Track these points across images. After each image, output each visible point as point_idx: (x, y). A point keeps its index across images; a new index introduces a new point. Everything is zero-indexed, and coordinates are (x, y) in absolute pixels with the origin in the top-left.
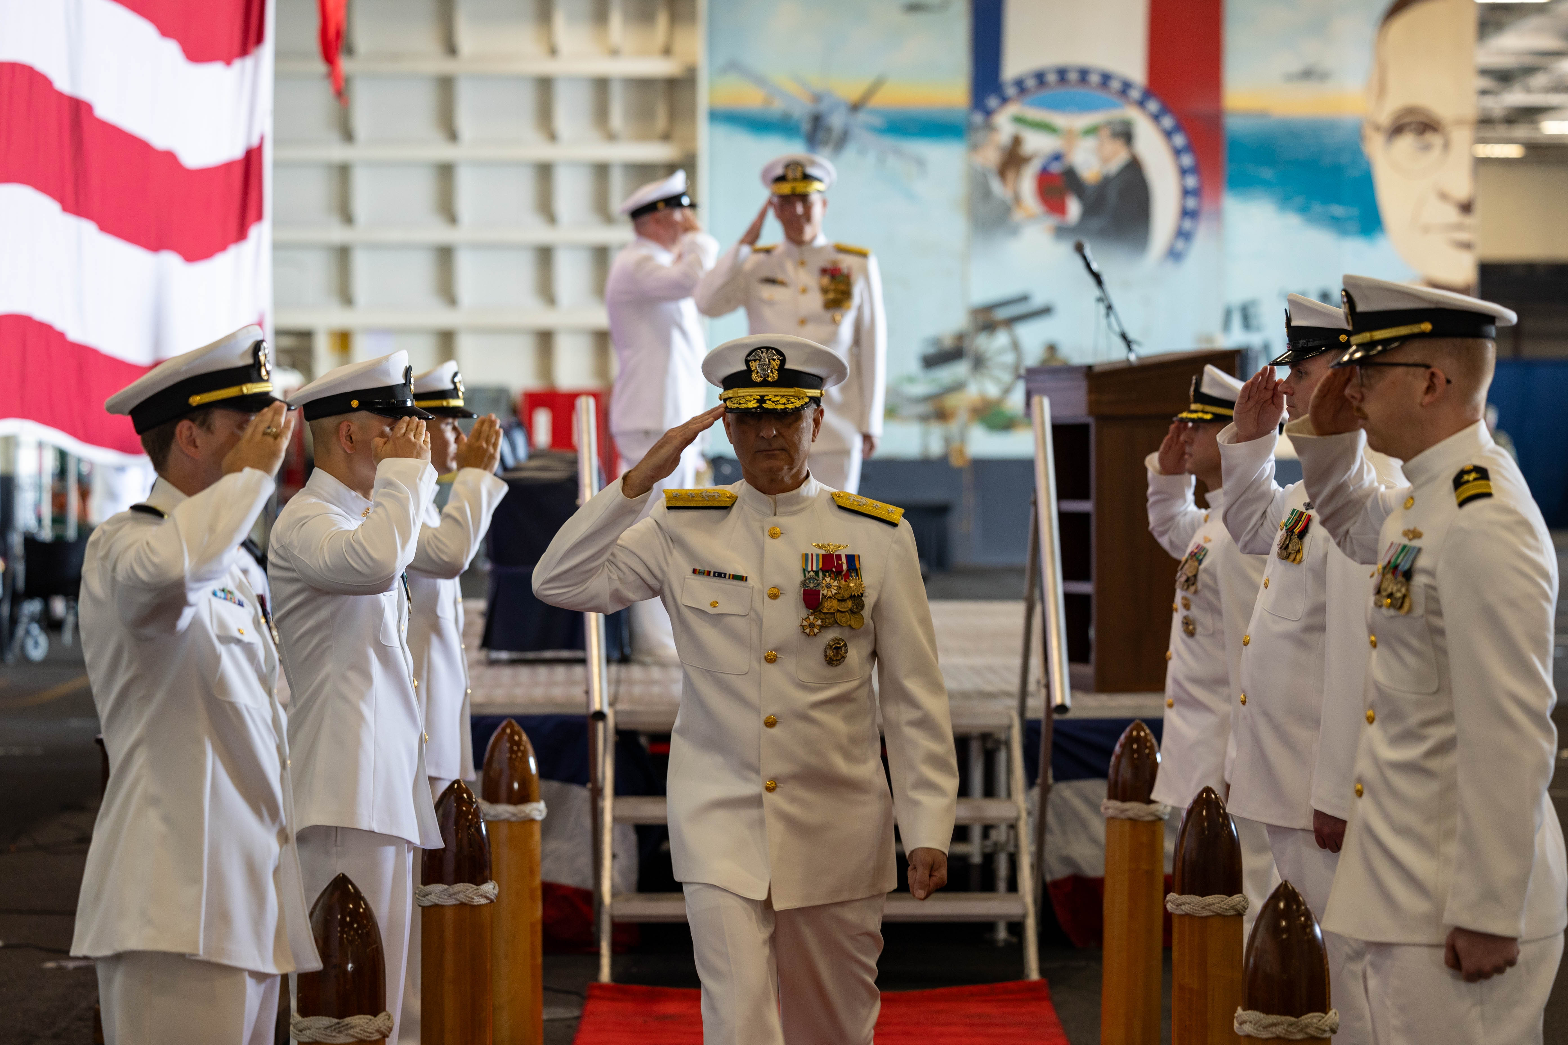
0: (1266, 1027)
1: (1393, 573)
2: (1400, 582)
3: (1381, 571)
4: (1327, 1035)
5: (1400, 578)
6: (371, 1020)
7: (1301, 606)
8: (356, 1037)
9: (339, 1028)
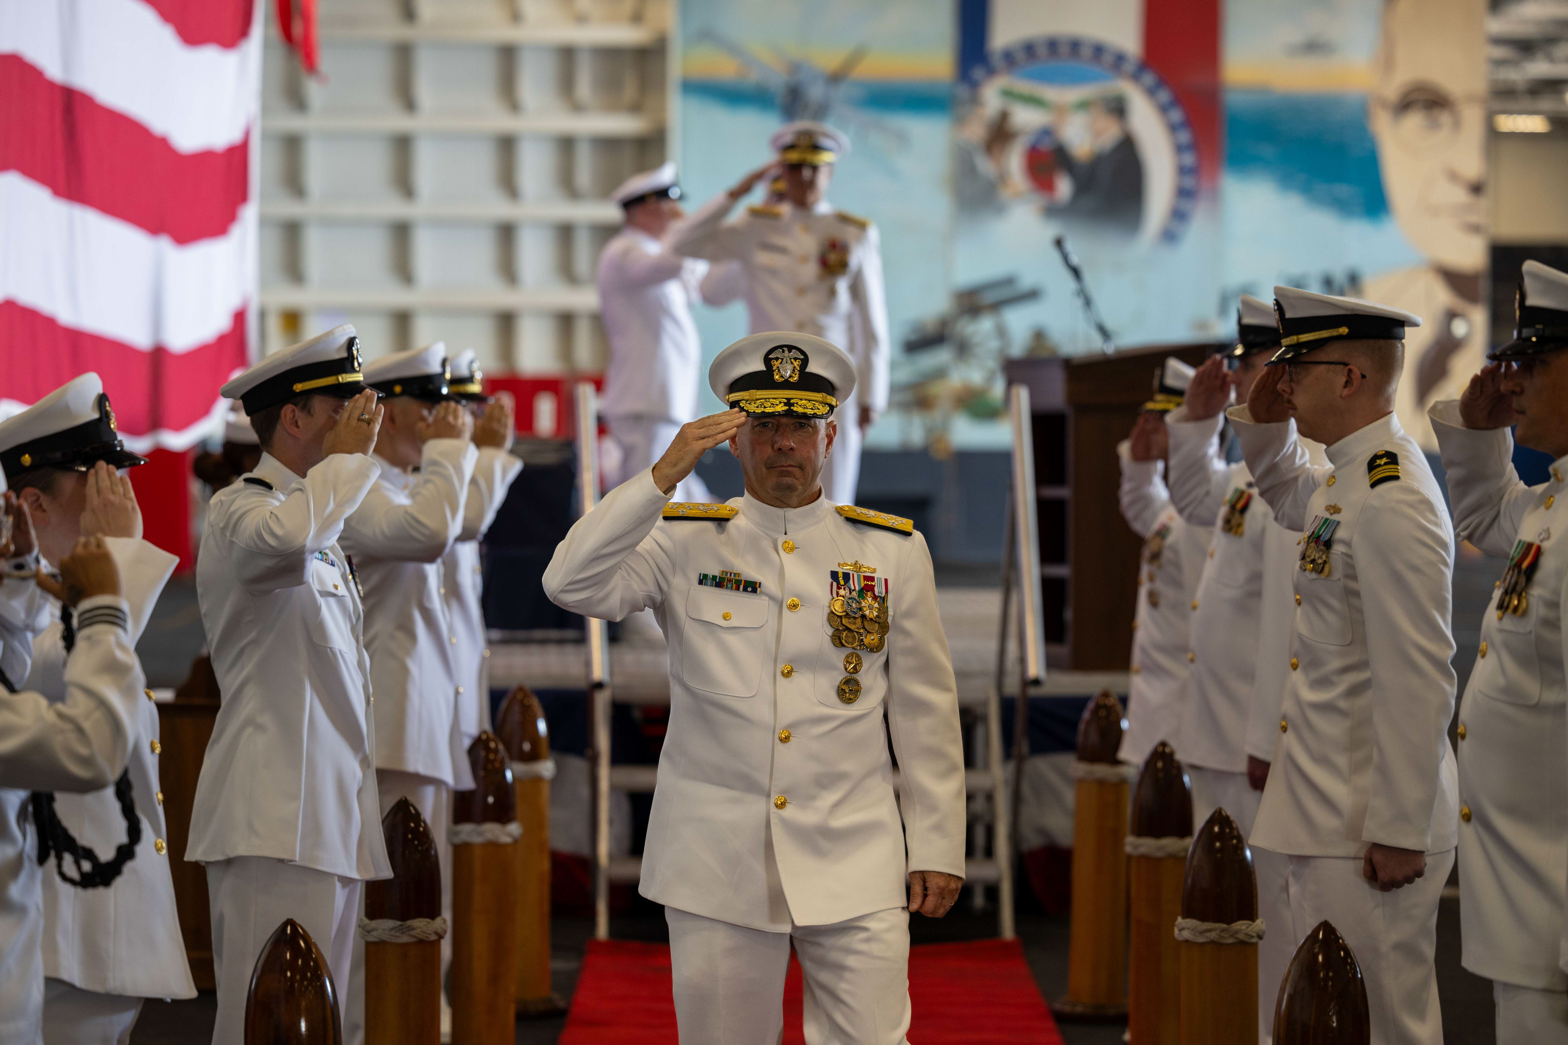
0: (1202, 933)
1: (1316, 542)
2: (1321, 550)
3: (1306, 540)
4: (1254, 940)
5: (1322, 547)
6: (429, 923)
7: (1241, 574)
8: (416, 937)
9: (403, 929)
